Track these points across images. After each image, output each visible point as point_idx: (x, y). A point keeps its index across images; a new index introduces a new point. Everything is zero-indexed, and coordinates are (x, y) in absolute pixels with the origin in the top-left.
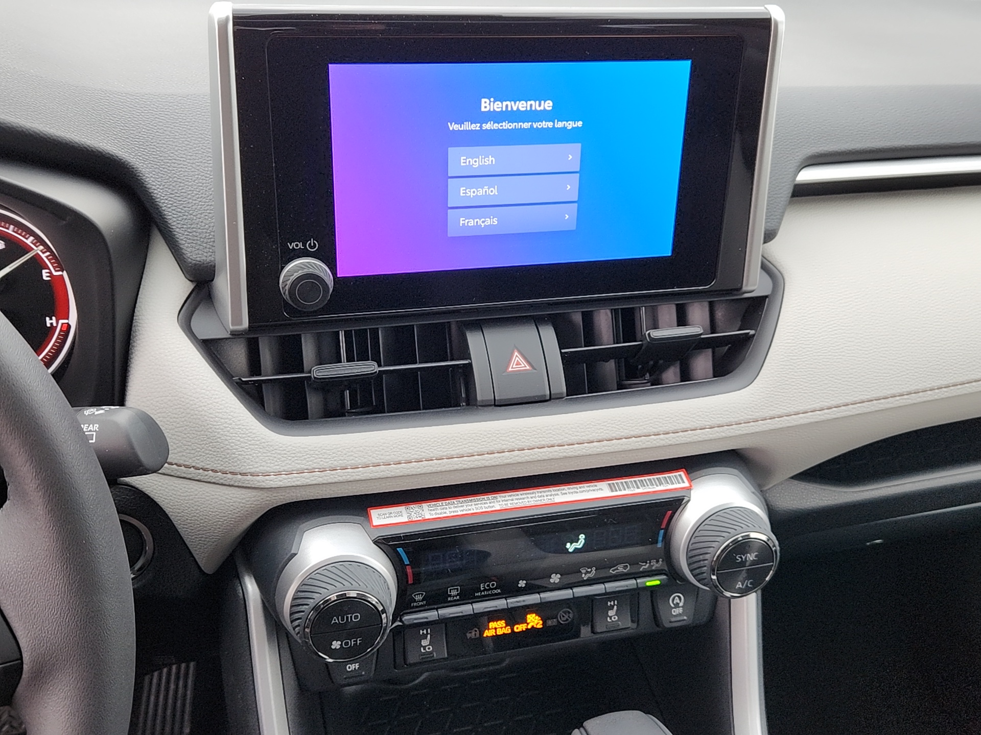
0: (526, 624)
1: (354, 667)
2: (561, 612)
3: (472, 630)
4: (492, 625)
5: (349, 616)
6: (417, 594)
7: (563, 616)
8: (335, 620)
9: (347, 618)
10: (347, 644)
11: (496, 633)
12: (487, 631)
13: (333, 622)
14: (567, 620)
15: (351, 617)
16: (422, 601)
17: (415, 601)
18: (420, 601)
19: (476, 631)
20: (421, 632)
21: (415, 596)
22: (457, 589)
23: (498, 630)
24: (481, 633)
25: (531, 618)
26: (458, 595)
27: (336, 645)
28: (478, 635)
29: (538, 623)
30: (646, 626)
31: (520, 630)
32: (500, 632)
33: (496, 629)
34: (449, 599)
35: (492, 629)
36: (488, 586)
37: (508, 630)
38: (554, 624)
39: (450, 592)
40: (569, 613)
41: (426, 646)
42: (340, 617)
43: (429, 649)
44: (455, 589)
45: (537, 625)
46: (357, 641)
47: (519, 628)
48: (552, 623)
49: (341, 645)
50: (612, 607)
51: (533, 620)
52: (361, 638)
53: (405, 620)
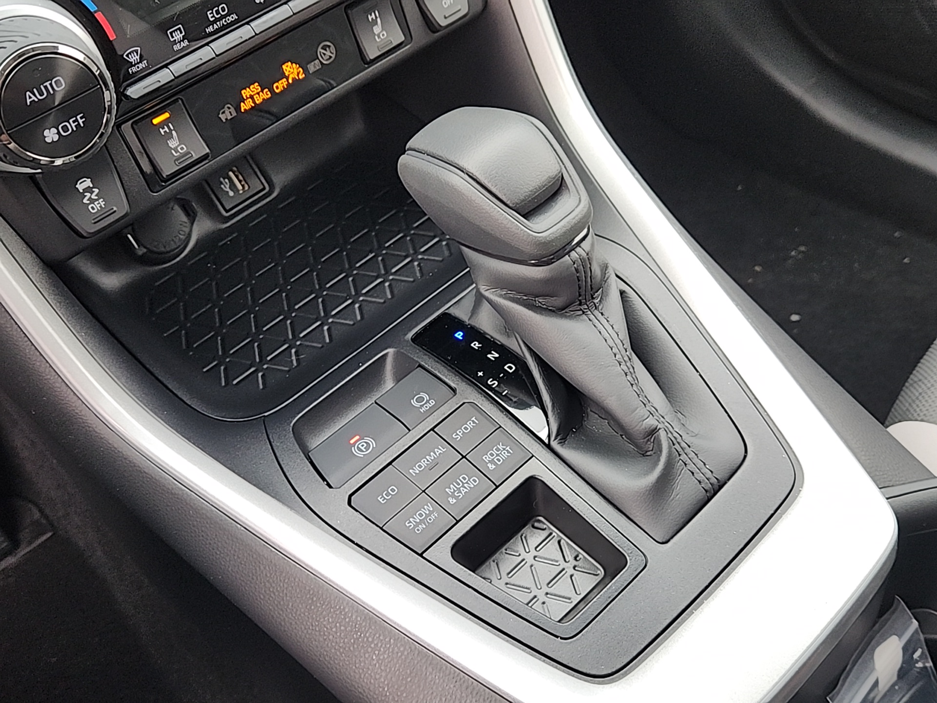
0: (285, 80)
1: (98, 206)
2: (320, 49)
4: (245, 93)
5: (47, 84)
6: (130, 53)
7: (324, 54)
8: (30, 97)
9: (46, 87)
10: (65, 129)
11: (254, 102)
12: (242, 104)
13: (28, 101)
14: (330, 57)
15: (51, 84)
16: (141, 62)
17: (132, 65)
18: (138, 63)
20: (162, 131)
21: (127, 56)
22: (179, 29)
23: (255, 97)
24: (238, 108)
25: (288, 69)
26: (184, 38)
27: (51, 135)
28: (234, 114)
29: (298, 74)
30: (421, 38)
31: (281, 88)
32: (258, 99)
33: (252, 97)
34: (176, 48)
35: (247, 98)
36: (218, 12)
37: (266, 94)
38: (318, 68)
39: (173, 37)
40: (329, 47)
41: (177, 147)
42: (35, 90)
43: (182, 148)
44: (176, 30)
45: (298, 76)
47: (280, 86)
48: (315, 67)
49: (58, 133)
50: (375, 22)
51: (292, 70)
52: (81, 115)
53: (131, 93)
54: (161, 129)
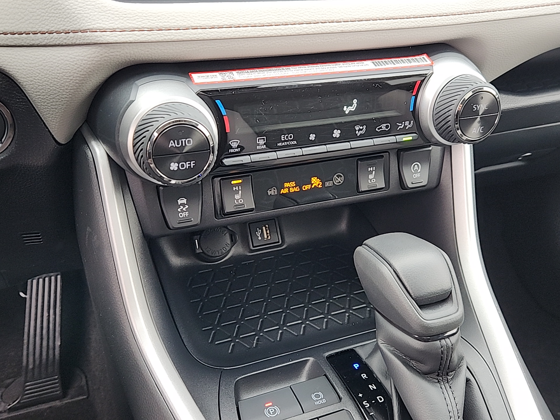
0: (310, 185)
1: (184, 215)
2: (335, 176)
3: (272, 188)
4: (287, 185)
5: (183, 140)
6: (233, 142)
7: (337, 179)
8: (172, 144)
9: (182, 142)
10: (183, 166)
11: (289, 190)
12: (282, 190)
13: (170, 145)
14: (340, 182)
15: (185, 141)
16: (237, 148)
17: (231, 148)
18: (235, 148)
19: (274, 189)
20: (234, 189)
21: (231, 143)
22: (264, 139)
23: (291, 188)
24: (279, 191)
25: (314, 180)
26: (265, 144)
27: (174, 166)
28: (276, 193)
29: (319, 184)
30: (394, 189)
31: (306, 188)
32: (292, 190)
33: (289, 188)
34: (258, 147)
35: (286, 188)
36: (287, 137)
37: (297, 189)
38: (331, 185)
39: (259, 141)
40: (341, 176)
41: (238, 199)
42: (176, 141)
43: (241, 201)
44: (262, 139)
45: (318, 185)
46: (190, 164)
48: (329, 184)
49: (178, 167)
50: (371, 172)
51: (316, 182)
52: (194, 162)
53: (225, 162)
54: (234, 187)
